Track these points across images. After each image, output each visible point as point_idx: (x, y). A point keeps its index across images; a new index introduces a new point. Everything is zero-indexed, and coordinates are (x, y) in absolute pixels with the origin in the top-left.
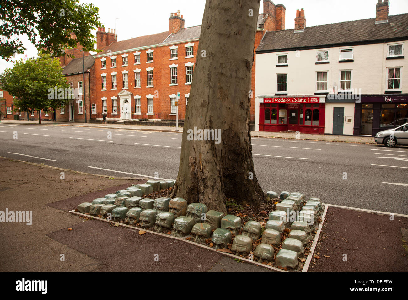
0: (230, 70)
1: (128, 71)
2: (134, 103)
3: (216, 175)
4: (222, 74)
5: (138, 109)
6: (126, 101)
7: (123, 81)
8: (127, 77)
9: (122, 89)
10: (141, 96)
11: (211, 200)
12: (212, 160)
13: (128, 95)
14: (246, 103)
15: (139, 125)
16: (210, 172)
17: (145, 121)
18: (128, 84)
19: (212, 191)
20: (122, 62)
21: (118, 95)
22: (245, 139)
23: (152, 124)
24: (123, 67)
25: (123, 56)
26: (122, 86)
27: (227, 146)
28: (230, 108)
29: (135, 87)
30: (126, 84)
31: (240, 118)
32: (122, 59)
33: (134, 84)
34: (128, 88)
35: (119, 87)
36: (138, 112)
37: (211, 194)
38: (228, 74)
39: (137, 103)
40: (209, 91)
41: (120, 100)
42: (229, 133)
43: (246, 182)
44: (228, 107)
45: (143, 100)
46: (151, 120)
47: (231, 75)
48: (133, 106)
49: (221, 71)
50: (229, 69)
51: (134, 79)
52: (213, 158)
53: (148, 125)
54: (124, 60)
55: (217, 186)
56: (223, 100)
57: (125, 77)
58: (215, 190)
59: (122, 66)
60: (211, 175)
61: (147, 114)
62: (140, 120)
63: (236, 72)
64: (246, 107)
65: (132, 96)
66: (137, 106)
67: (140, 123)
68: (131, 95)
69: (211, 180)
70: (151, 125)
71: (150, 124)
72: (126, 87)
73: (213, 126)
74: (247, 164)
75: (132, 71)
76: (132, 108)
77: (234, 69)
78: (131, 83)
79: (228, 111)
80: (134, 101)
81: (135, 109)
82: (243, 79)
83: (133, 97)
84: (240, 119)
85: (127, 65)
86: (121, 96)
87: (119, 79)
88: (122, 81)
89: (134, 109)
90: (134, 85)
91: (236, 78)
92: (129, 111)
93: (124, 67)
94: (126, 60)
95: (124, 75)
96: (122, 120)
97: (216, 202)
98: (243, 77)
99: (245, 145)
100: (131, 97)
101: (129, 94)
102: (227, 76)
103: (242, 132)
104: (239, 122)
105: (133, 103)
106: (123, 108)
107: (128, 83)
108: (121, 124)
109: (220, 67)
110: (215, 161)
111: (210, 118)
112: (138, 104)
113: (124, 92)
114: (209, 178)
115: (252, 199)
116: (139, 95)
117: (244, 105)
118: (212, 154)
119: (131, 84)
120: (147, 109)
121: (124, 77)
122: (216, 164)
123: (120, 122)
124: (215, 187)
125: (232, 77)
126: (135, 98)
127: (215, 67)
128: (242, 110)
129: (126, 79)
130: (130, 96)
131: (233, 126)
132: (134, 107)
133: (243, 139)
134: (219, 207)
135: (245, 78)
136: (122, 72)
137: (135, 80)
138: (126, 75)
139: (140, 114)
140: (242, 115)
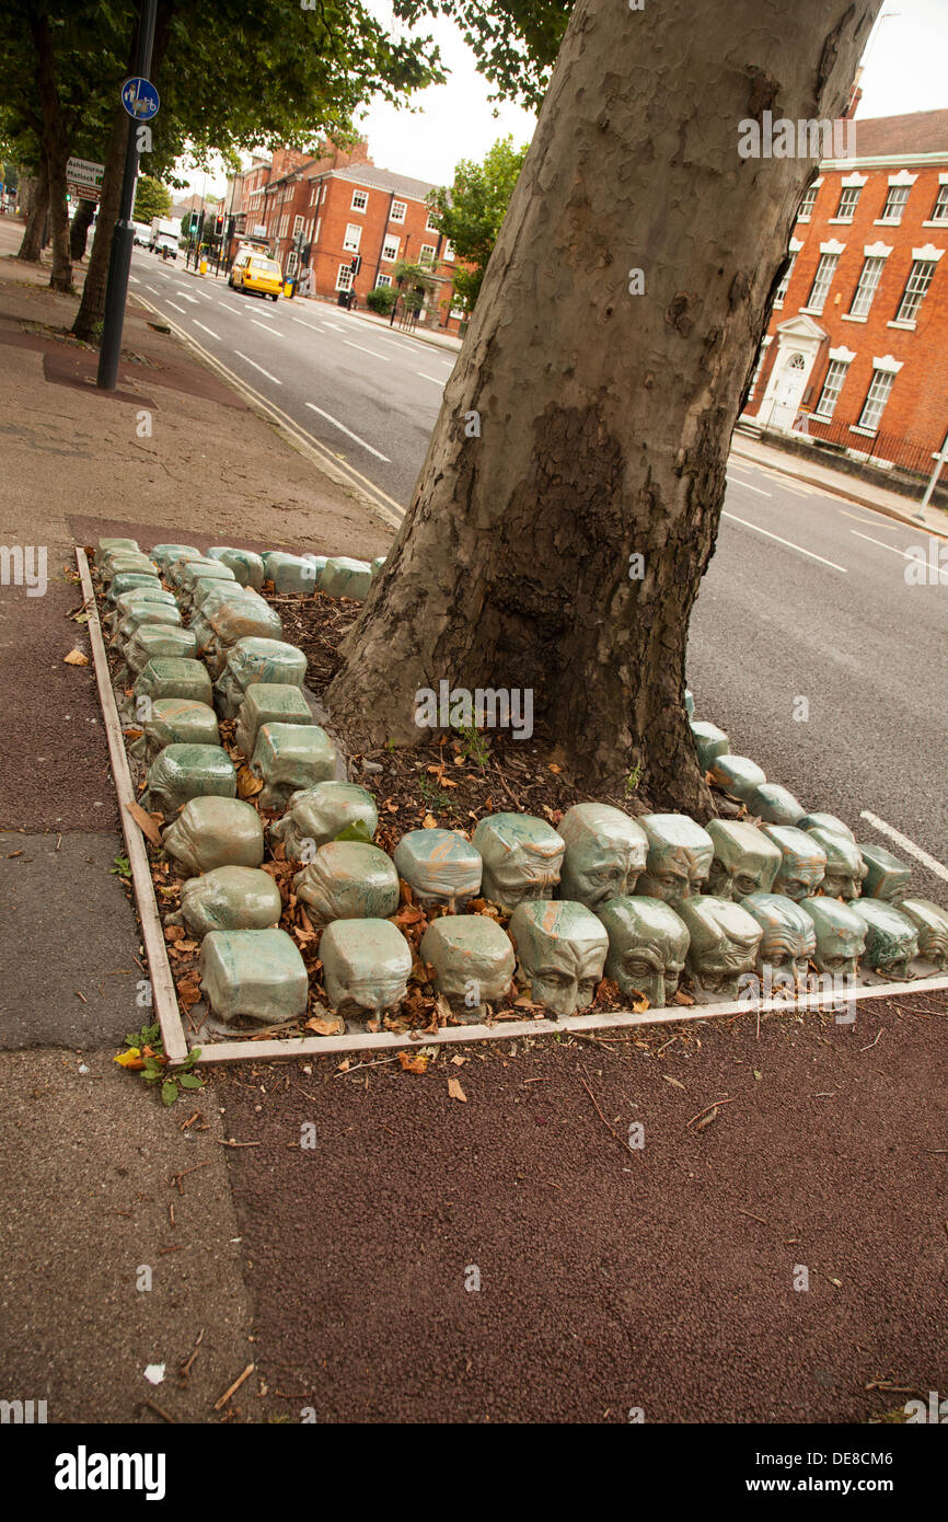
0: (649, 117)
1: (844, 245)
2: (823, 376)
3: (436, 577)
4: (603, 128)
5: (828, 400)
6: (798, 361)
7: (814, 283)
8: (833, 269)
9: (802, 310)
10: (855, 354)
11: (364, 665)
12: (443, 514)
13: (811, 339)
14: (707, 307)
15: (808, 459)
16: (416, 558)
17: (831, 453)
18: (827, 298)
19: (385, 633)
20: (833, 206)
21: (780, 329)
22: (648, 482)
23: (854, 469)
24: (832, 225)
25: (846, 182)
26: (803, 301)
27: (557, 485)
28: (609, 312)
29: (849, 313)
30: (820, 295)
31: (653, 373)
32: (838, 194)
33: (847, 302)
34: (820, 313)
35: (792, 300)
36: (825, 415)
37: (377, 645)
38: (634, 137)
39: (831, 376)
40: (528, 208)
41: (778, 350)
42: (580, 431)
43: (595, 676)
44: (601, 305)
45: (857, 373)
46: (856, 455)
47: (650, 142)
48: (816, 384)
49: (603, 114)
50: (647, 107)
51: (854, 282)
52: (452, 507)
53: (837, 470)
54: (846, 201)
55: (415, 621)
56: (584, 263)
57: (826, 268)
58: (397, 635)
59: (832, 221)
60: (415, 572)
61: (853, 428)
62: (818, 444)
63: (682, 133)
64: (701, 329)
65: (825, 344)
66: (829, 390)
67: (813, 455)
68: (822, 342)
69: (407, 590)
70: (846, 473)
71: (846, 469)
72: (816, 308)
73: (494, 371)
74: (625, 597)
75: (858, 250)
76: (809, 393)
77: (676, 117)
78: (839, 296)
79: (595, 324)
80: (826, 366)
81: (815, 398)
82: (713, 175)
83: (827, 352)
84: (650, 378)
85: (850, 222)
86: (787, 335)
87: (801, 271)
88: (809, 281)
89: (812, 399)
90: (846, 307)
91: (673, 164)
92: (796, 397)
93: (836, 228)
94: (852, 200)
95: (827, 259)
96: (762, 424)
97: (373, 677)
98: (717, 167)
99: (640, 511)
100: (821, 347)
101: (817, 336)
102: (625, 147)
103: (645, 446)
104: (645, 392)
105: (819, 375)
106: (777, 382)
107: (829, 294)
108: (751, 438)
109: (603, 92)
110: (452, 522)
111: (496, 330)
112: (836, 382)
113: (801, 322)
114: (404, 580)
115: (592, 754)
116: (850, 349)
117: (689, 315)
118: (453, 489)
119: (838, 299)
120: (857, 411)
121: (824, 265)
122: (455, 538)
123: (749, 432)
124: (407, 624)
125: (651, 158)
126: (831, 357)
127: (582, 90)
128: (675, 339)
129: (828, 273)
130: (817, 344)
131: (608, 405)
132: (818, 389)
133: (642, 480)
134: (373, 704)
135: (730, 177)
136: (822, 244)
137: (858, 287)
138: (833, 258)
139: (828, 421)
140: (670, 363)
